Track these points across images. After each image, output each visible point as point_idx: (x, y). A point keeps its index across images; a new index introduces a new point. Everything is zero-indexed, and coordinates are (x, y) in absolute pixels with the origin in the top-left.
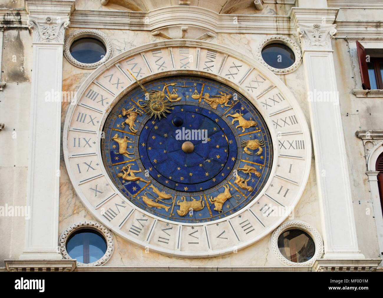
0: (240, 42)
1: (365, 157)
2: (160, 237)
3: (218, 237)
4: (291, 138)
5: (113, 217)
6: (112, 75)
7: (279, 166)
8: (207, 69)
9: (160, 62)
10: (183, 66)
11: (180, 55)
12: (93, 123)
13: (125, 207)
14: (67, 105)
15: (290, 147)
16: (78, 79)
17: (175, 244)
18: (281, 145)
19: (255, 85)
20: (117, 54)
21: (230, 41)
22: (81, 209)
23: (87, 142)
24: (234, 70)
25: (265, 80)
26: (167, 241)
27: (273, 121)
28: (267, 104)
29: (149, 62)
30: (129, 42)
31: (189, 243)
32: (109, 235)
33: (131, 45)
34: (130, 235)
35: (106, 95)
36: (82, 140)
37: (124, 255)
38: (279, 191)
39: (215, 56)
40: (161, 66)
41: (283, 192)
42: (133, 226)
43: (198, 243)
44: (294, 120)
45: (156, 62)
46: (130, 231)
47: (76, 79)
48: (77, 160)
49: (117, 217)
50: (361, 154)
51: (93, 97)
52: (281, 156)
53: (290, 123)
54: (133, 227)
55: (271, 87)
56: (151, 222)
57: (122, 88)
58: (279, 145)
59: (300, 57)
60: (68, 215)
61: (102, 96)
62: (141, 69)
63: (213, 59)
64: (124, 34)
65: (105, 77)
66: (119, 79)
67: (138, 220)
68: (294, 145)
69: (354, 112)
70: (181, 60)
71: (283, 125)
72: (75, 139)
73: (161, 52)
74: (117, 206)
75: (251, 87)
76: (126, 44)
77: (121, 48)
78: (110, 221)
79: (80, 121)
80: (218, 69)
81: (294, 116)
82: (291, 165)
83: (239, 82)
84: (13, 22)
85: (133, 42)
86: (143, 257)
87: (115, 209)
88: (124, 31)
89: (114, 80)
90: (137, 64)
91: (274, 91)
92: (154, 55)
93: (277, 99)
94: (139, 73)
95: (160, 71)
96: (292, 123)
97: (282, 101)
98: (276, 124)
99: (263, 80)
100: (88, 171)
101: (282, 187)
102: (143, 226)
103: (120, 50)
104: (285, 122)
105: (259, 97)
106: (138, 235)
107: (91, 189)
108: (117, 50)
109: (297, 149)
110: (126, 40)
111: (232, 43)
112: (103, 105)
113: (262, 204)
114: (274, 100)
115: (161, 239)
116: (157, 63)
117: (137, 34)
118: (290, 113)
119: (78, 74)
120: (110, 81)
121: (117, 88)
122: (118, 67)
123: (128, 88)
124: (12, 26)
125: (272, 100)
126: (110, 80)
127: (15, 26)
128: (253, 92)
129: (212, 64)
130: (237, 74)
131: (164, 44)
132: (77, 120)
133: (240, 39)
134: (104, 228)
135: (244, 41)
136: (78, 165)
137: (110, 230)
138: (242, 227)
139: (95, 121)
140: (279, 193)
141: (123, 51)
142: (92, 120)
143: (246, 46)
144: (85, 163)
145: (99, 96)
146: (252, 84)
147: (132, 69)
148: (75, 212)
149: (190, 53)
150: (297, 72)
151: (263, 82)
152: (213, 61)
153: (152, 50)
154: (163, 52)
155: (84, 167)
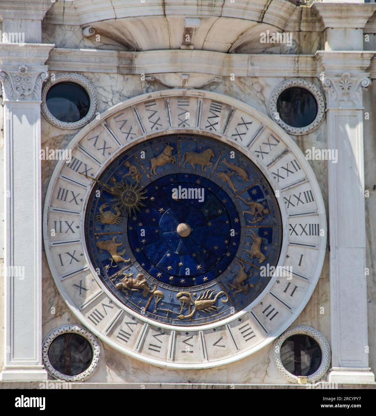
0: (251, 89)
2: (151, 345)
3: (214, 345)
4: (305, 221)
5: (99, 320)
6: (98, 137)
7: (288, 256)
8: (210, 127)
9: (154, 119)
10: (181, 124)
11: (178, 108)
12: (76, 202)
13: (112, 308)
14: (46, 178)
15: (302, 233)
16: (57, 143)
17: (167, 352)
18: (292, 230)
19: (266, 149)
21: (239, 87)
22: (63, 310)
23: (70, 227)
24: (242, 129)
25: (279, 142)
26: (158, 349)
27: (285, 198)
28: (279, 175)
29: (141, 119)
30: (117, 90)
31: (182, 351)
32: (95, 342)
33: (120, 95)
34: (118, 341)
35: (90, 164)
36: (64, 224)
37: (112, 365)
38: (286, 289)
39: (221, 109)
40: (155, 124)
41: (290, 291)
42: (121, 330)
43: (192, 352)
44: (310, 197)
45: (149, 118)
46: (118, 337)
47: (56, 143)
48: (58, 250)
49: (104, 320)
51: (75, 167)
52: (291, 245)
53: (303, 199)
54: (122, 332)
55: (286, 152)
56: (141, 326)
57: (109, 154)
58: (290, 230)
59: (323, 111)
60: (50, 318)
61: (86, 165)
62: (131, 128)
63: (217, 113)
64: (111, 79)
65: (89, 140)
66: (105, 143)
67: (127, 323)
68: (307, 230)
70: (179, 115)
71: (295, 204)
72: (55, 222)
73: (155, 104)
74: (105, 307)
75: (262, 151)
76: (113, 94)
77: (108, 99)
78: (96, 324)
79: (61, 199)
80: (223, 127)
81: (310, 191)
82: (302, 256)
85: (122, 90)
86: (132, 368)
87: (101, 310)
88: (112, 75)
89: (100, 144)
90: (127, 121)
91: (289, 157)
92: (147, 108)
93: (291, 168)
94: (129, 134)
95: (154, 131)
96: (307, 200)
97: (297, 170)
98: (288, 203)
99: (276, 142)
100: (71, 263)
101: (289, 283)
102: (132, 331)
103: (107, 103)
104: (299, 199)
106: (127, 342)
107: (75, 285)
108: (103, 102)
109: (310, 234)
110: (114, 89)
111: (242, 91)
112: (87, 177)
113: (266, 305)
114: (287, 170)
115: (152, 347)
116: (151, 119)
117: (128, 79)
118: (305, 188)
119: (57, 137)
120: (95, 145)
121: (103, 154)
122: (104, 125)
123: (116, 154)
125: (286, 169)
126: (95, 143)
128: (263, 158)
129: (216, 120)
130: (245, 134)
131: (159, 95)
132: (58, 198)
133: (251, 84)
134: (90, 335)
135: (257, 87)
136: (60, 255)
137: (96, 337)
138: (242, 333)
139: (78, 199)
140: (285, 291)
141: (110, 103)
142: (75, 198)
143: (258, 94)
144: (68, 253)
145: (83, 165)
146: (263, 146)
147: (120, 129)
148: (58, 314)
149: (190, 105)
150: (319, 132)
151: (276, 145)
152: (217, 116)
153: (146, 102)
154: (158, 103)
155: (66, 259)
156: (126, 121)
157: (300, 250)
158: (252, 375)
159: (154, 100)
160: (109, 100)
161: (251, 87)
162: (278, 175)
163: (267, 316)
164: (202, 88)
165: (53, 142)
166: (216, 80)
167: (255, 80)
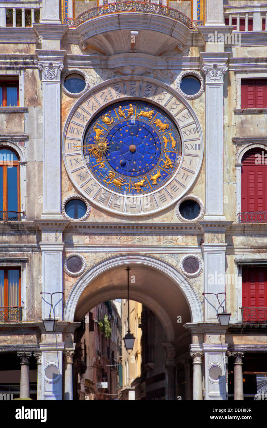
1: (236, 154)
2: (115, 204)
3: (147, 204)
4: (193, 143)
5: (90, 192)
6: (89, 101)
7: (184, 161)
8: (146, 96)
11: (130, 86)
12: (79, 134)
13: (96, 186)
14: (64, 122)
15: (191, 149)
16: (69, 104)
17: (123, 208)
18: (187, 147)
19: (174, 107)
20: (92, 86)
22: (72, 187)
23: (75, 146)
24: (162, 97)
26: (119, 206)
27: (183, 131)
29: (111, 92)
31: (131, 208)
32: (88, 203)
33: (101, 80)
34: (99, 202)
35: (86, 115)
36: (73, 145)
37: (96, 214)
38: (183, 177)
39: (152, 87)
40: (118, 94)
41: (185, 178)
43: (136, 208)
46: (99, 200)
48: (70, 158)
49: (92, 192)
50: (234, 153)
51: (78, 116)
52: (186, 155)
53: (193, 132)
54: (101, 198)
55: (184, 108)
56: (110, 195)
57: (95, 110)
58: (185, 147)
60: (66, 191)
61: (83, 115)
62: (106, 96)
63: (150, 89)
65: (85, 103)
66: (93, 104)
67: (103, 194)
68: (194, 147)
69: (233, 124)
70: (130, 90)
71: (188, 134)
72: (68, 144)
74: (92, 185)
75: (172, 108)
76: (97, 79)
79: (71, 133)
81: (196, 128)
82: (191, 160)
83: (165, 105)
84: (29, 63)
85: (102, 77)
87: (91, 187)
88: (97, 70)
89: (90, 104)
91: (185, 111)
92: (114, 86)
93: (187, 116)
94: (105, 99)
95: (118, 98)
97: (190, 117)
98: (185, 134)
99: (179, 103)
100: (76, 164)
101: (185, 174)
102: (106, 198)
104: (190, 132)
105: (176, 115)
106: (103, 203)
107: (78, 175)
108: (92, 83)
109: (195, 150)
110: (98, 77)
111: (162, 76)
112: (84, 121)
113: (173, 185)
115: (115, 205)
116: (116, 92)
117: (105, 71)
118: (194, 126)
119: (69, 101)
120: (88, 105)
121: (92, 110)
122: (93, 95)
123: (99, 110)
124: (28, 66)
125: (184, 117)
127: (30, 66)
128: (172, 111)
129: (150, 92)
130: (164, 99)
131: (120, 79)
134: (85, 199)
135: (170, 75)
136: (70, 160)
137: (88, 200)
138: (160, 199)
139: (80, 132)
140: (182, 178)
141: (96, 84)
142: (78, 132)
143: (170, 79)
144: (74, 159)
145: (82, 115)
146: (172, 105)
147: (101, 97)
148: (69, 189)
149: (136, 85)
150: (201, 97)
151: (179, 105)
152: (150, 90)
153: (113, 83)
154: (120, 84)
155: (74, 162)
156: (104, 93)
157: (191, 158)
158: (165, 219)
159: (118, 82)
160: (95, 82)
161: (167, 75)
162: (180, 120)
163: (173, 190)
164: (142, 75)
165: (67, 103)
166: (149, 71)
167: (169, 71)
